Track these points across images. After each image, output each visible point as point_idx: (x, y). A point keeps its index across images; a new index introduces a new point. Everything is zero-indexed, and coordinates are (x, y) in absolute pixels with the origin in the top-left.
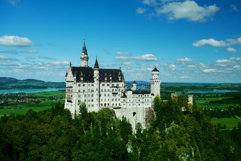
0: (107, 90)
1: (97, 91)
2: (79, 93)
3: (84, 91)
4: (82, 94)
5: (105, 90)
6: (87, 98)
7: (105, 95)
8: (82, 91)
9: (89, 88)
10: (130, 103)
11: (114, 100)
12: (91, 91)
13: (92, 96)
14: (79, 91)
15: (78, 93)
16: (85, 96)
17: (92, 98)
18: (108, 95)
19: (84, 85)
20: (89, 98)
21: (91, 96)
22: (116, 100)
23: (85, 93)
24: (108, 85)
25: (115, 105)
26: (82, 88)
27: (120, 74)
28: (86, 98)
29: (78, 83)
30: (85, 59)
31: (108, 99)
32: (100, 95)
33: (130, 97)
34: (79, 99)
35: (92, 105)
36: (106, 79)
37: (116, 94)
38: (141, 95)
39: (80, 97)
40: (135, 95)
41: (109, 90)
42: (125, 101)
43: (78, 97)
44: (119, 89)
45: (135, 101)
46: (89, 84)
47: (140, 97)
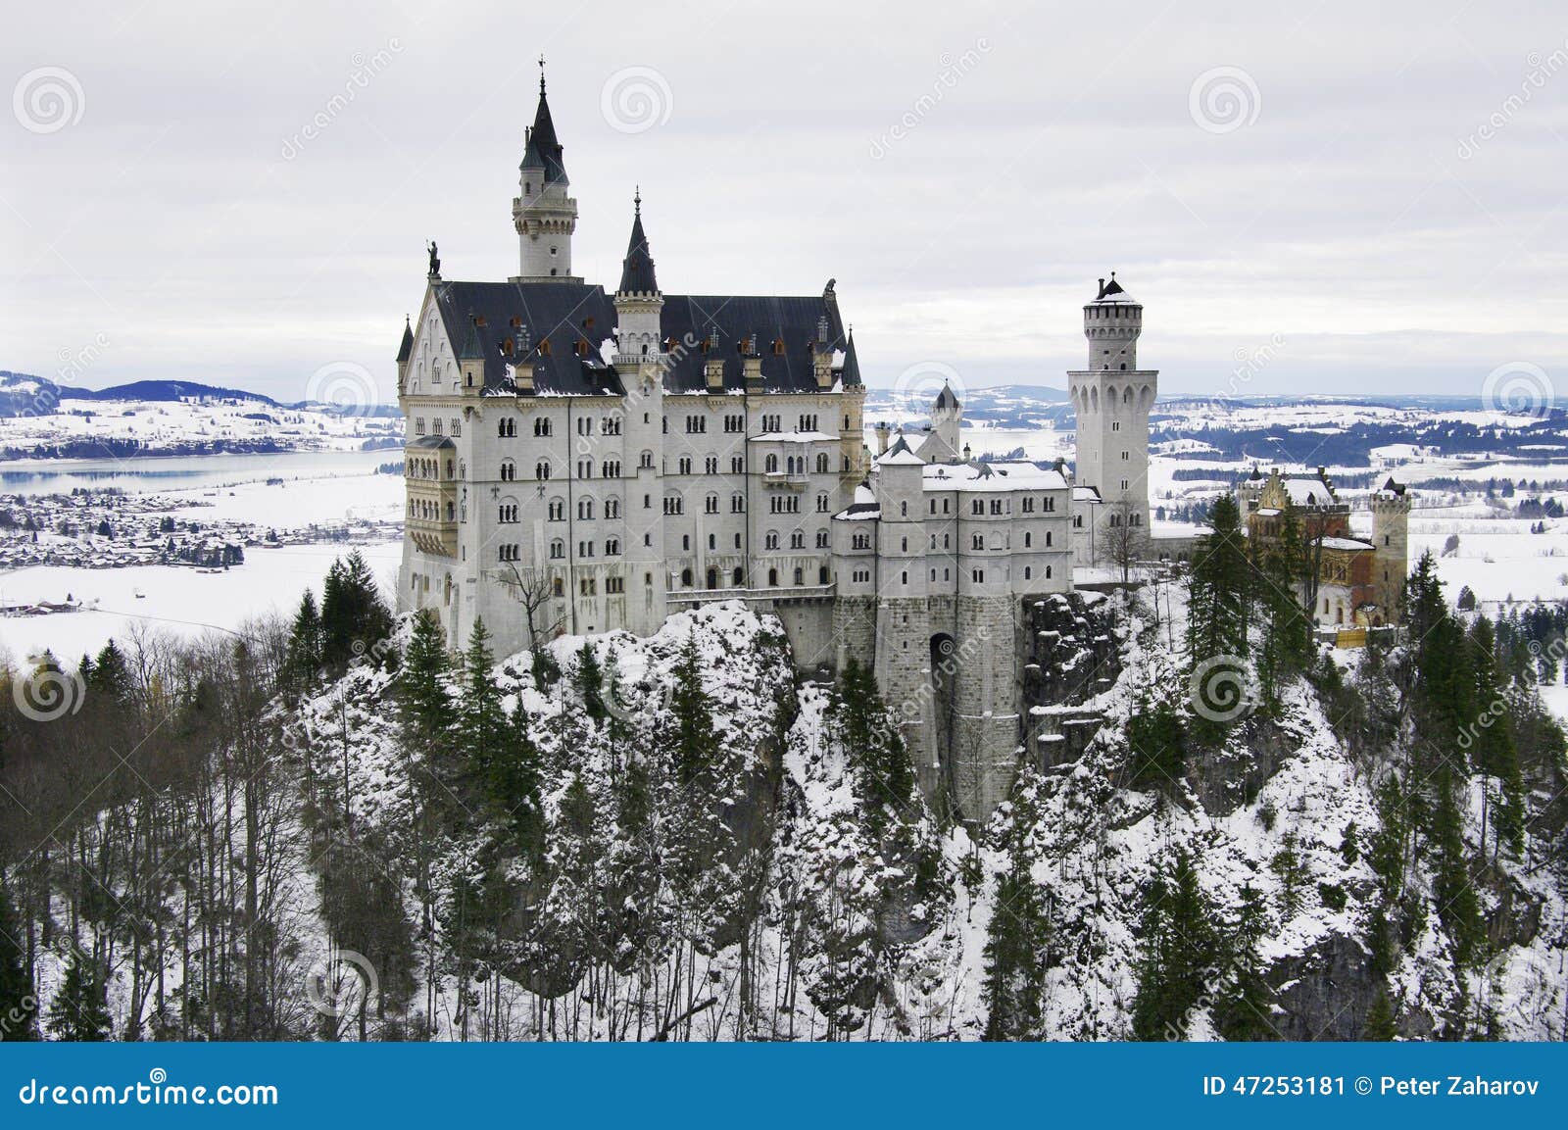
0: (725, 466)
1: (642, 473)
2: (506, 489)
3: (543, 472)
4: (526, 498)
5: (711, 466)
6: (564, 526)
7: (711, 505)
8: (526, 470)
10: (907, 566)
11: (784, 541)
12: (597, 471)
13: (612, 509)
14: (507, 473)
15: (495, 490)
16: (555, 512)
17: (613, 528)
18: (738, 505)
19: (542, 429)
20: (585, 531)
21: (599, 510)
22: (797, 541)
23: (551, 491)
24: (733, 425)
25: (786, 581)
26: (526, 450)
28: (560, 529)
29: (494, 417)
30: (551, 219)
31: (738, 536)
32: (672, 499)
33: (904, 519)
34: (507, 534)
35: (611, 583)
36: (720, 372)
37: (793, 496)
38: (993, 502)
39: (511, 520)
40: (946, 501)
41: (744, 459)
42: (867, 546)
43: (502, 522)
44: (819, 457)
45: (947, 545)
46: (580, 420)
47: (982, 517)
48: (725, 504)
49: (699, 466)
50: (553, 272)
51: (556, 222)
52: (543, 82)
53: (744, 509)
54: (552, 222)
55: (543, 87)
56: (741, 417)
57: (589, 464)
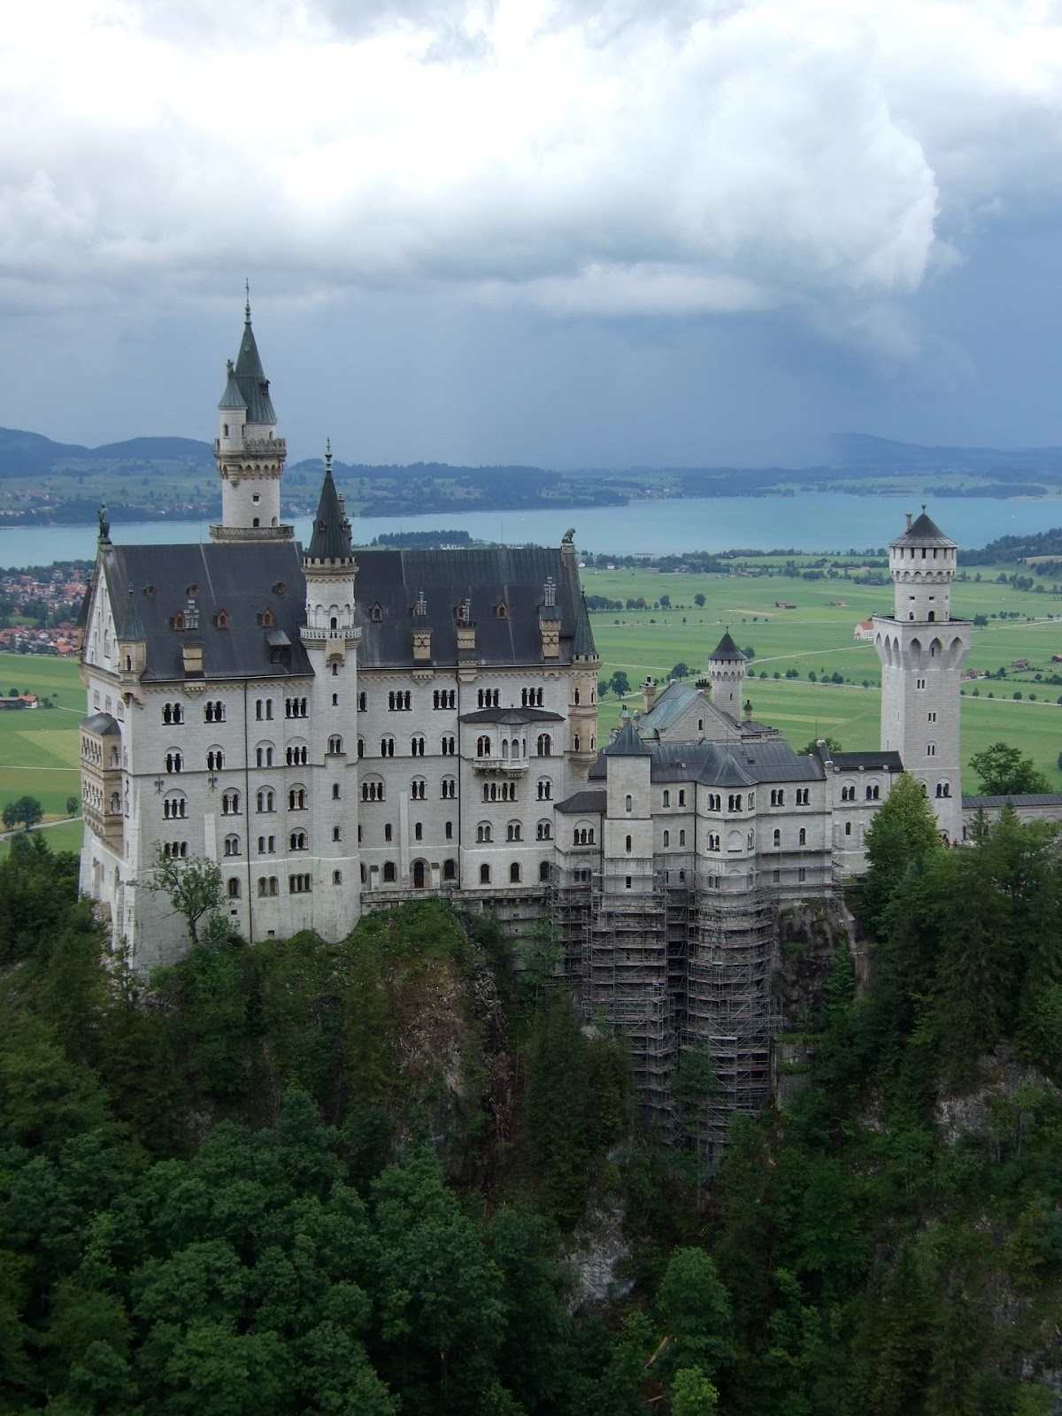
0: (434, 746)
1: (331, 762)
2: (171, 783)
3: (215, 761)
4: (195, 791)
5: (418, 747)
6: (240, 820)
7: (418, 790)
8: (195, 760)
9: (262, 731)
10: (631, 869)
11: (499, 833)
12: (279, 758)
13: (297, 799)
14: (173, 764)
15: (159, 784)
16: (230, 803)
17: (297, 820)
18: (448, 789)
19: (214, 713)
20: (265, 825)
21: (281, 801)
22: (514, 833)
23: (224, 782)
24: (444, 701)
25: (500, 878)
26: (195, 739)
27: (550, 600)
28: (234, 824)
29: (157, 701)
30: (252, 464)
31: (449, 825)
32: (373, 784)
33: (628, 815)
34: (173, 831)
35: (296, 881)
36: (427, 642)
37: (509, 783)
38: (731, 797)
39: (178, 815)
40: (682, 793)
41: (456, 739)
42: (592, 843)
43: (167, 818)
44: (540, 738)
45: (682, 843)
46: (259, 703)
47: (719, 815)
48: (433, 789)
49: (402, 748)
50: (256, 522)
51: (258, 467)
52: (248, 310)
53: (456, 795)
54: (253, 467)
55: (248, 315)
56: (452, 692)
57: (269, 750)
